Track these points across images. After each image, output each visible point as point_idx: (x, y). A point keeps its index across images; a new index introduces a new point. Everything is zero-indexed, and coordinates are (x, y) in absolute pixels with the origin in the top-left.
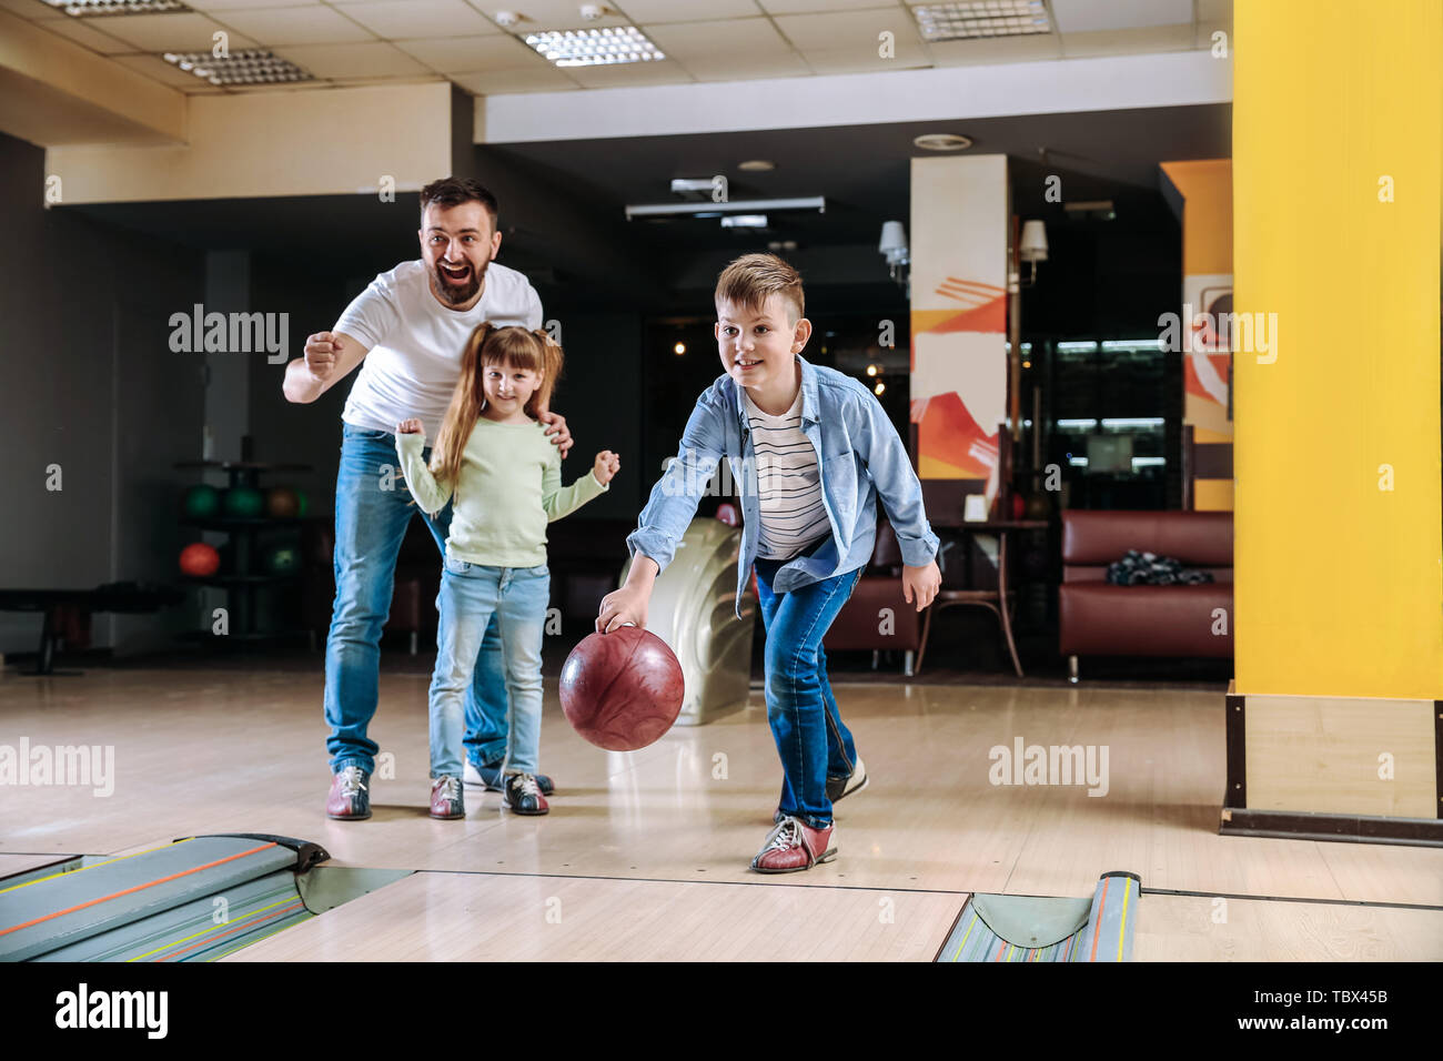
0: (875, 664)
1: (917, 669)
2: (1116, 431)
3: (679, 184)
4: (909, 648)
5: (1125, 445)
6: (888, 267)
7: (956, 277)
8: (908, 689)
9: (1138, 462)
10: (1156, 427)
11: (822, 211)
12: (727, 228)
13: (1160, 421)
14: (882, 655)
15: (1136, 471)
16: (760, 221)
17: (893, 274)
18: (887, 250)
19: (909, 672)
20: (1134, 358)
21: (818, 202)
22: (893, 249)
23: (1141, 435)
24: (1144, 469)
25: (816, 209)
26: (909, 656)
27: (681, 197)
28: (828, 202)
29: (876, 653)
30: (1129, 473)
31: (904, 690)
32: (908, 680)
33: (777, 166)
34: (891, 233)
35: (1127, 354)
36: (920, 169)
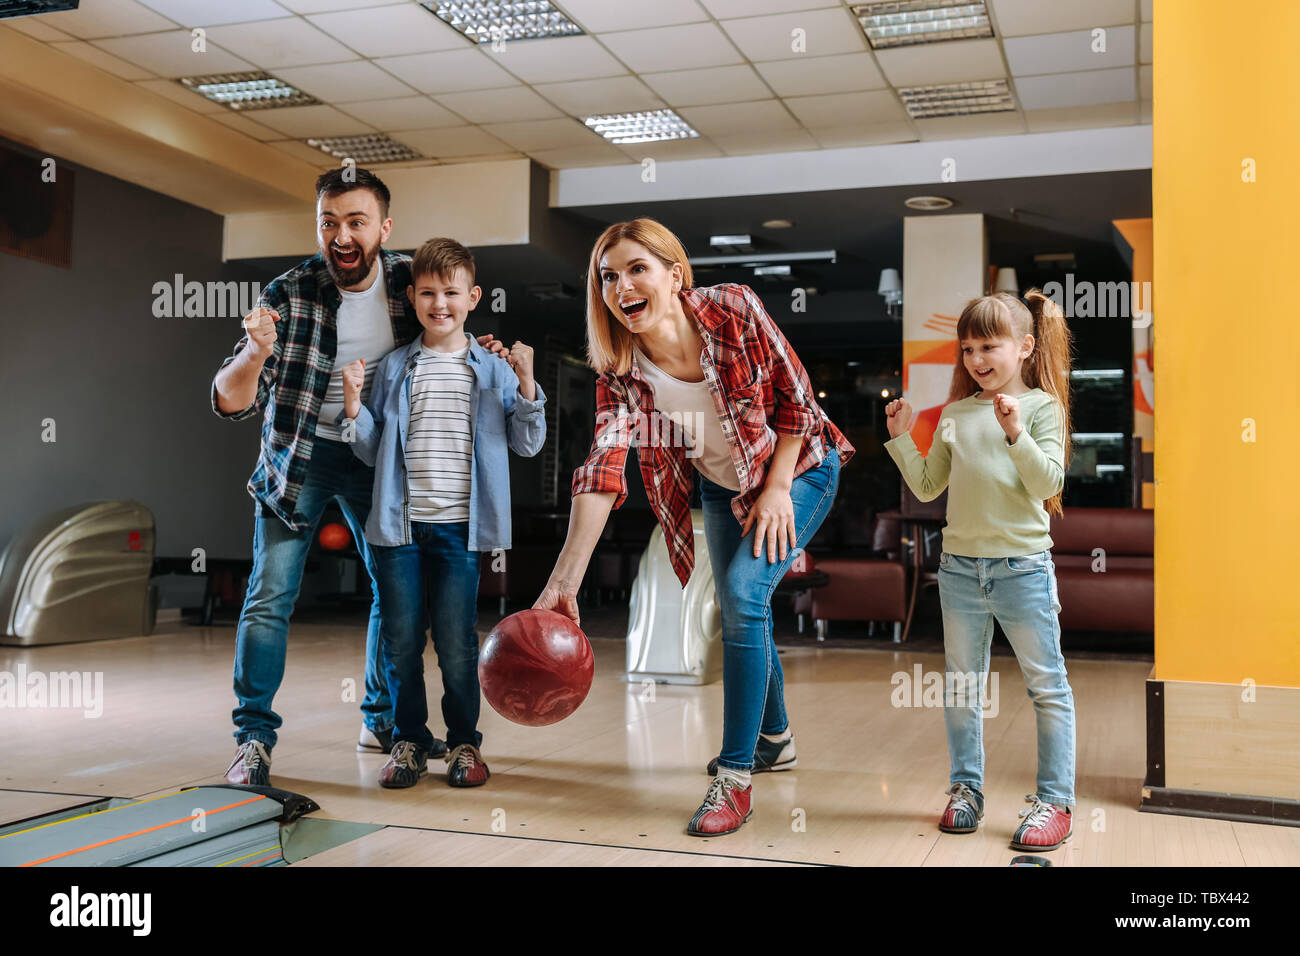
0: (871, 633)
1: (904, 638)
2: (1083, 443)
3: (716, 240)
4: (898, 620)
5: (1091, 455)
6: (885, 306)
7: (940, 313)
8: (897, 655)
9: (1101, 468)
10: (1116, 440)
11: (834, 261)
12: (758, 276)
13: (1119, 435)
14: (878, 625)
15: (1099, 475)
16: (786, 270)
17: (889, 312)
18: (885, 292)
19: (897, 639)
20: (1098, 384)
21: (831, 254)
22: (890, 292)
23: (1104, 446)
24: (1106, 474)
25: (828, 261)
26: (897, 627)
27: (719, 251)
28: (838, 254)
29: (872, 624)
30: (1094, 477)
31: (893, 656)
32: (896, 647)
33: (794, 224)
34: (888, 278)
35: (1092, 380)
36: (911, 225)
